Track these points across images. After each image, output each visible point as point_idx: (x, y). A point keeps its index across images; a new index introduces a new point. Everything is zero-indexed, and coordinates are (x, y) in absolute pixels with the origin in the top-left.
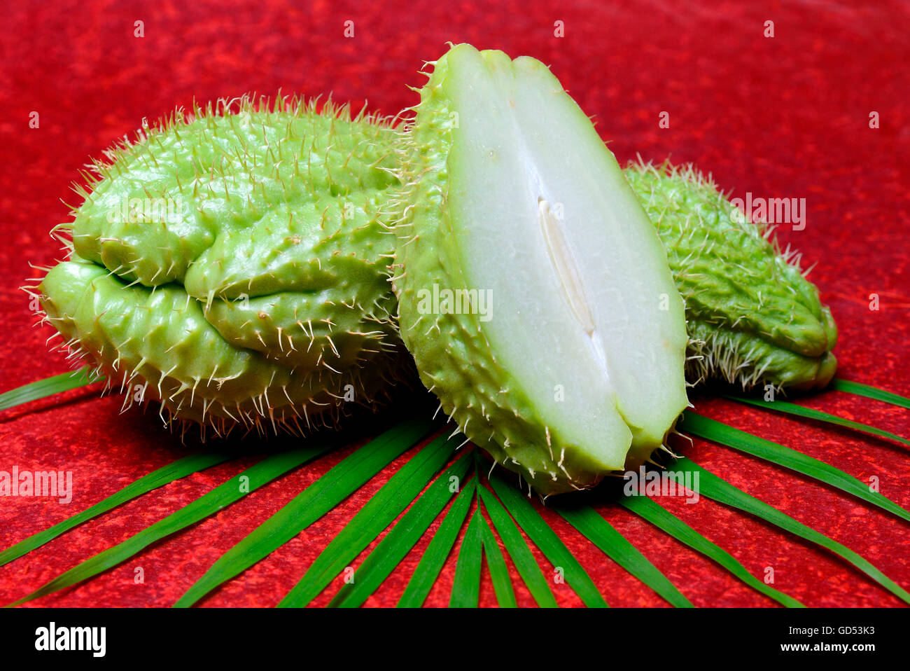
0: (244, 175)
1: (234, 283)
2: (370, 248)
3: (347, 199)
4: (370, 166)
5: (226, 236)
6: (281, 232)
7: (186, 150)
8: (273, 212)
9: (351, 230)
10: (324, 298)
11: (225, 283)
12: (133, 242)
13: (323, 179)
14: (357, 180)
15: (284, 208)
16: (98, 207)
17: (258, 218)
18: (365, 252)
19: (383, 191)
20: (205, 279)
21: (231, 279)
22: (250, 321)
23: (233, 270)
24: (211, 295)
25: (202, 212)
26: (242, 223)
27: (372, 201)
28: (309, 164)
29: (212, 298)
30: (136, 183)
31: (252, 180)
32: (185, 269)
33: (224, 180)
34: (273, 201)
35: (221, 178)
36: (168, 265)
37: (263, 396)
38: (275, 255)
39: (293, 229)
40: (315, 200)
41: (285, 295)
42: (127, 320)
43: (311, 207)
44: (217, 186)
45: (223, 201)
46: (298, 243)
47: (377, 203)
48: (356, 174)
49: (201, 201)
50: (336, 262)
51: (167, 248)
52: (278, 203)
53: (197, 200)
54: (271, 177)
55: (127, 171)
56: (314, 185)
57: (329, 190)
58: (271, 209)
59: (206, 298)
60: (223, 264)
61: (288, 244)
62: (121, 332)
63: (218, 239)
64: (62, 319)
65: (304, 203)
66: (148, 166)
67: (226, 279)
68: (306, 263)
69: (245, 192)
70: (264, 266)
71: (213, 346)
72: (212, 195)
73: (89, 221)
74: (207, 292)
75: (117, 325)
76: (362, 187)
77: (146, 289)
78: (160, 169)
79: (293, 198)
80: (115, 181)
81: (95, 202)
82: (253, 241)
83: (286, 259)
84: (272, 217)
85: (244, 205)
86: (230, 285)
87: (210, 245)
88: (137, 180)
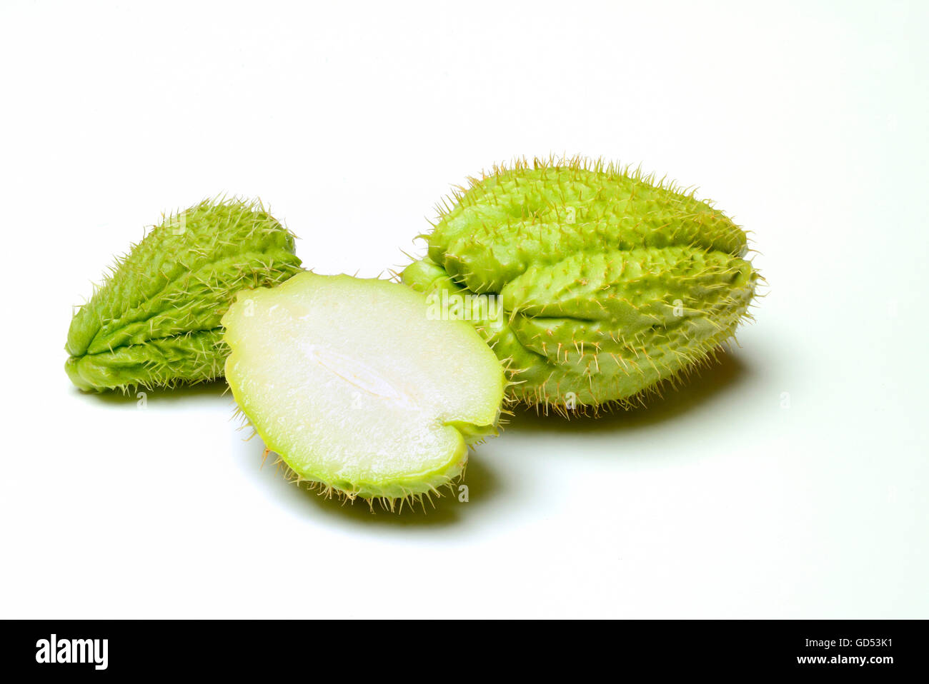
0: (556, 225)
1: (533, 306)
2: (639, 296)
3: (631, 254)
4: (654, 230)
5: (533, 271)
6: (575, 274)
7: (521, 195)
8: (573, 257)
9: (627, 280)
10: (596, 328)
11: (527, 304)
12: (468, 260)
13: (615, 235)
14: (641, 240)
15: (580, 255)
16: (449, 227)
17: (561, 260)
18: (634, 298)
19: (660, 251)
20: (513, 298)
21: (532, 303)
22: (539, 335)
23: (533, 297)
24: (515, 311)
25: (520, 249)
26: (548, 262)
27: (649, 258)
28: (608, 224)
29: (516, 313)
30: (480, 215)
31: (561, 231)
32: (501, 287)
33: (542, 227)
34: (573, 249)
35: (539, 225)
36: (489, 283)
38: (566, 291)
39: (583, 273)
40: (607, 252)
41: (568, 321)
43: (601, 257)
44: (535, 230)
45: (537, 242)
46: (585, 285)
47: (653, 260)
48: (642, 235)
49: (521, 240)
50: (610, 305)
51: (490, 270)
52: (578, 250)
53: (519, 238)
54: (576, 230)
55: (475, 204)
56: (606, 239)
57: (618, 245)
58: (572, 254)
59: (511, 312)
60: (528, 291)
61: (578, 285)
63: (529, 270)
65: (597, 253)
66: (491, 204)
67: (528, 301)
68: (588, 301)
69: (554, 239)
70: (556, 298)
71: (511, 346)
72: (530, 236)
73: (441, 236)
74: (513, 308)
76: (645, 245)
78: (499, 207)
79: (589, 249)
80: (465, 210)
81: (449, 224)
82: (553, 277)
83: (575, 295)
84: (571, 260)
85: (553, 249)
86: (530, 307)
87: (522, 273)
88: (480, 213)
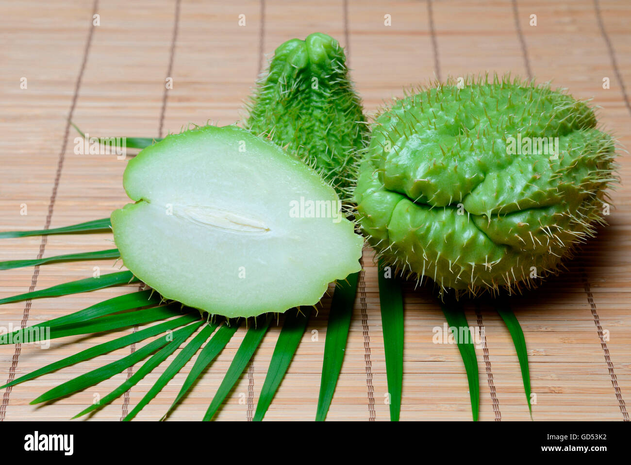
1: (504, 205)
4: (559, 122)
5: (494, 176)
6: (529, 171)
10: (552, 212)
11: (499, 205)
12: (433, 181)
19: (569, 137)
20: (484, 203)
21: (502, 203)
22: (512, 228)
23: (503, 198)
26: (501, 167)
29: (490, 215)
33: (487, 139)
35: (484, 138)
36: (456, 195)
37: (510, 274)
38: (528, 186)
39: (534, 169)
41: (532, 211)
42: (428, 229)
45: (490, 153)
46: (539, 179)
49: (476, 153)
51: (456, 184)
53: (473, 153)
60: (498, 194)
61: (534, 179)
62: (424, 237)
63: (488, 177)
64: (377, 228)
67: (499, 203)
68: (545, 191)
70: (523, 194)
71: (483, 244)
72: (483, 149)
73: (397, 166)
75: (422, 233)
77: (438, 209)
83: (535, 189)
86: (502, 206)
87: (483, 181)
